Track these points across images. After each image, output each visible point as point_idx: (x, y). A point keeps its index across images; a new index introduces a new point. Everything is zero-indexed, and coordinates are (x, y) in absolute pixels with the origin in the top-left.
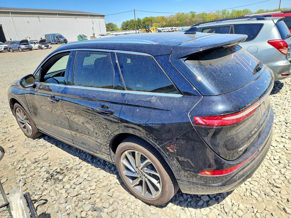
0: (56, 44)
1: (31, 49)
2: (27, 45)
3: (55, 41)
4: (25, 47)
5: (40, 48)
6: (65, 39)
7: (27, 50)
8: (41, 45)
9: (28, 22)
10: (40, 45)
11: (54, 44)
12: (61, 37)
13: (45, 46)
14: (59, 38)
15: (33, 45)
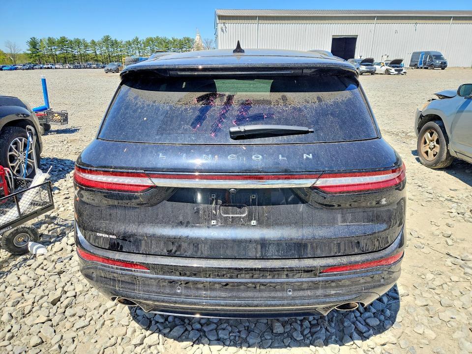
0: (425, 68)
1: (372, 73)
2: (370, 67)
3: (425, 64)
4: (365, 69)
5: (388, 72)
6: (444, 61)
7: (367, 74)
8: (391, 68)
9: (396, 32)
10: (389, 68)
11: (421, 68)
12: (439, 57)
13: (396, 70)
14: (434, 59)
15: (377, 67)
